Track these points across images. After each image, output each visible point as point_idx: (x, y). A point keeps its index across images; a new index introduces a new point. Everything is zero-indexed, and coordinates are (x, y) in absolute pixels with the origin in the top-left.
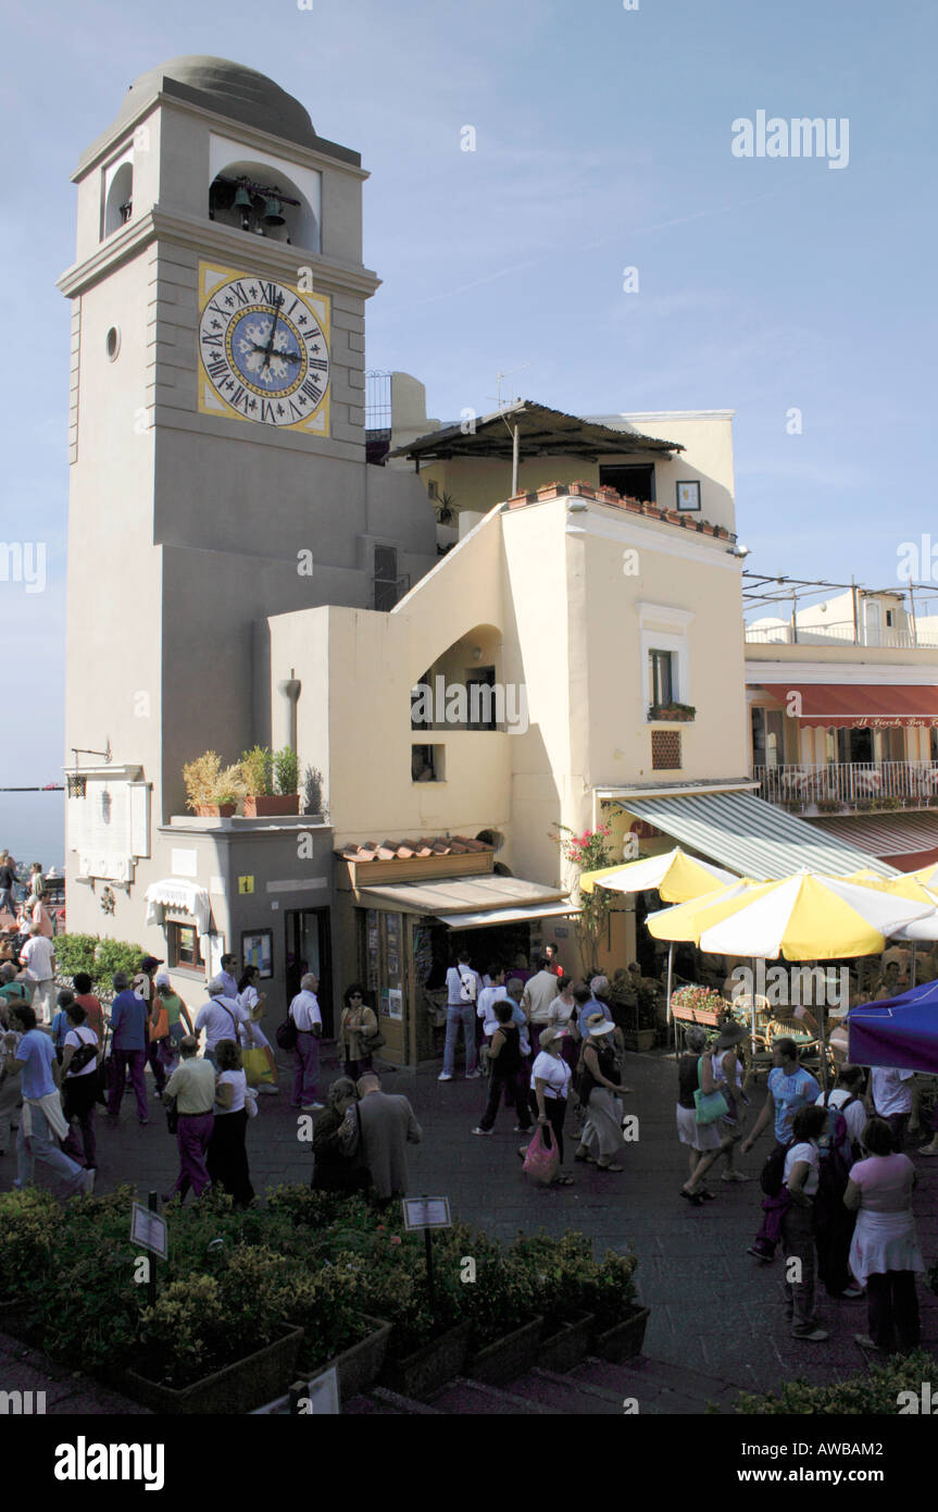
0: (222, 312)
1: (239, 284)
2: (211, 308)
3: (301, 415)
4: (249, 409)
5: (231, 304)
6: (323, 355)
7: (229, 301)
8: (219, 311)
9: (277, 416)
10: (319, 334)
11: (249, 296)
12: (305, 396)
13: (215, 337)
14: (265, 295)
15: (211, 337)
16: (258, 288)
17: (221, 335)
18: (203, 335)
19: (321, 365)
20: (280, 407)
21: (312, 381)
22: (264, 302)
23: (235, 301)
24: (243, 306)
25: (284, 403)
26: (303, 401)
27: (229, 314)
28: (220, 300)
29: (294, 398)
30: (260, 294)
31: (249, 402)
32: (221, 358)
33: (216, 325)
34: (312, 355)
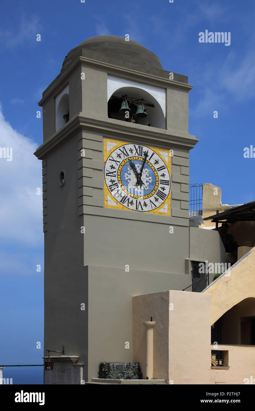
0: (116, 161)
1: (124, 147)
2: (110, 160)
3: (156, 206)
4: (130, 205)
5: (120, 157)
6: (167, 178)
7: (119, 156)
8: (114, 160)
9: (144, 207)
10: (165, 168)
11: (129, 153)
12: (158, 197)
13: (112, 173)
14: (137, 152)
15: (110, 173)
16: (133, 148)
17: (115, 172)
18: (106, 172)
19: (166, 182)
20: (145, 203)
21: (162, 190)
22: (137, 155)
23: (122, 155)
24: (126, 157)
25: (147, 201)
26: (157, 200)
27: (119, 162)
28: (114, 155)
29: (152, 199)
30: (134, 151)
31: (130, 201)
32: (115, 182)
33: (112, 167)
34: (161, 178)
